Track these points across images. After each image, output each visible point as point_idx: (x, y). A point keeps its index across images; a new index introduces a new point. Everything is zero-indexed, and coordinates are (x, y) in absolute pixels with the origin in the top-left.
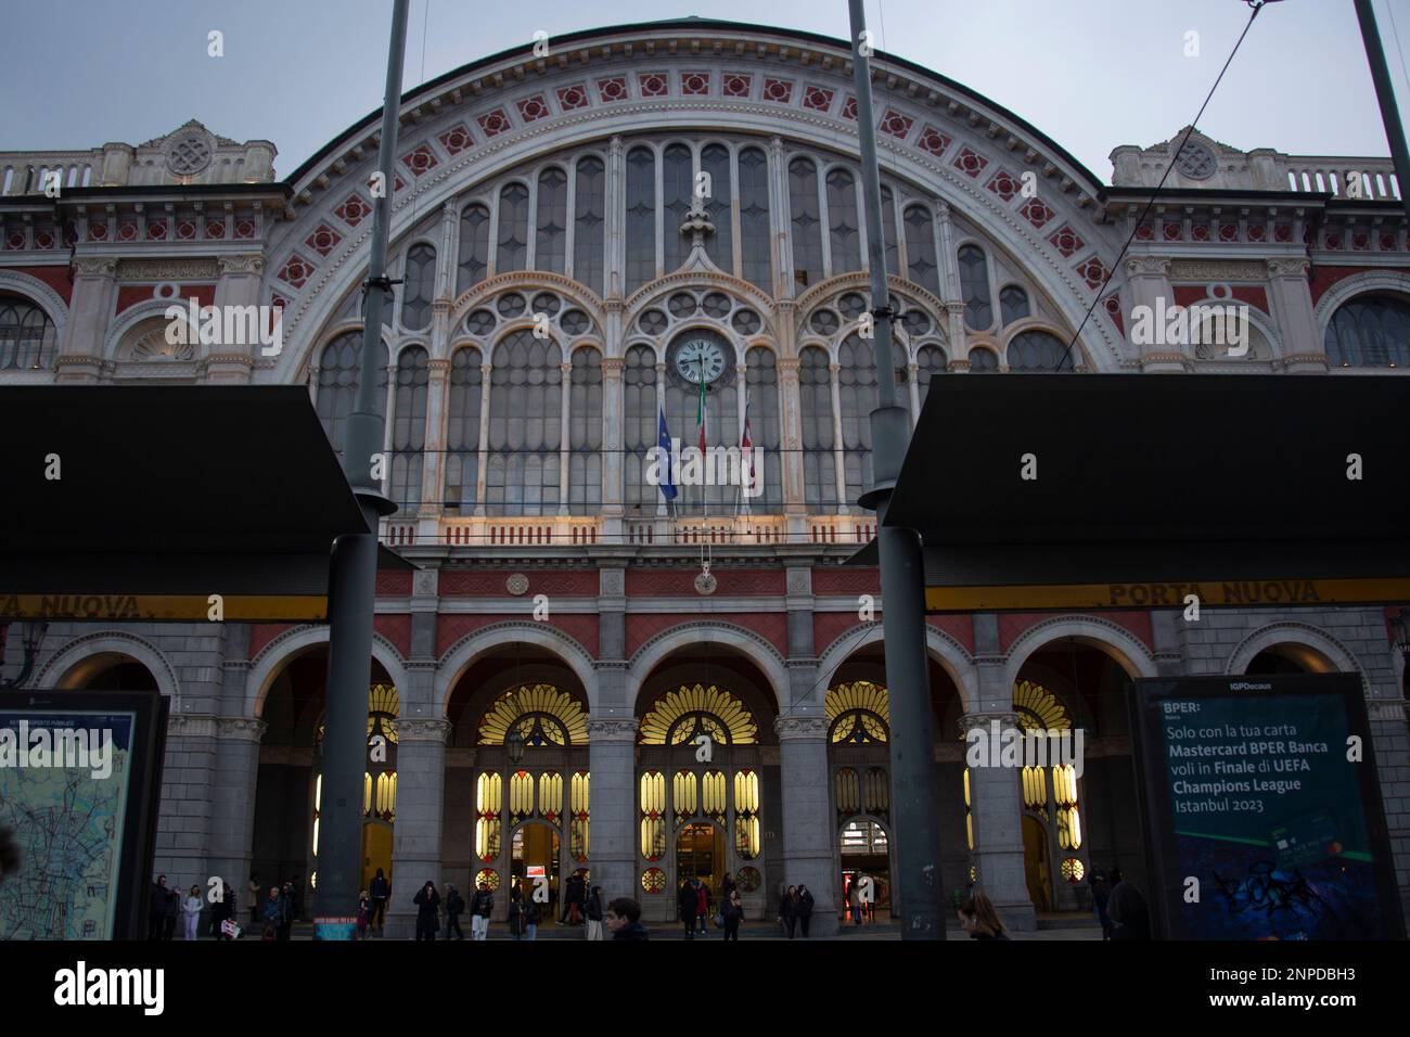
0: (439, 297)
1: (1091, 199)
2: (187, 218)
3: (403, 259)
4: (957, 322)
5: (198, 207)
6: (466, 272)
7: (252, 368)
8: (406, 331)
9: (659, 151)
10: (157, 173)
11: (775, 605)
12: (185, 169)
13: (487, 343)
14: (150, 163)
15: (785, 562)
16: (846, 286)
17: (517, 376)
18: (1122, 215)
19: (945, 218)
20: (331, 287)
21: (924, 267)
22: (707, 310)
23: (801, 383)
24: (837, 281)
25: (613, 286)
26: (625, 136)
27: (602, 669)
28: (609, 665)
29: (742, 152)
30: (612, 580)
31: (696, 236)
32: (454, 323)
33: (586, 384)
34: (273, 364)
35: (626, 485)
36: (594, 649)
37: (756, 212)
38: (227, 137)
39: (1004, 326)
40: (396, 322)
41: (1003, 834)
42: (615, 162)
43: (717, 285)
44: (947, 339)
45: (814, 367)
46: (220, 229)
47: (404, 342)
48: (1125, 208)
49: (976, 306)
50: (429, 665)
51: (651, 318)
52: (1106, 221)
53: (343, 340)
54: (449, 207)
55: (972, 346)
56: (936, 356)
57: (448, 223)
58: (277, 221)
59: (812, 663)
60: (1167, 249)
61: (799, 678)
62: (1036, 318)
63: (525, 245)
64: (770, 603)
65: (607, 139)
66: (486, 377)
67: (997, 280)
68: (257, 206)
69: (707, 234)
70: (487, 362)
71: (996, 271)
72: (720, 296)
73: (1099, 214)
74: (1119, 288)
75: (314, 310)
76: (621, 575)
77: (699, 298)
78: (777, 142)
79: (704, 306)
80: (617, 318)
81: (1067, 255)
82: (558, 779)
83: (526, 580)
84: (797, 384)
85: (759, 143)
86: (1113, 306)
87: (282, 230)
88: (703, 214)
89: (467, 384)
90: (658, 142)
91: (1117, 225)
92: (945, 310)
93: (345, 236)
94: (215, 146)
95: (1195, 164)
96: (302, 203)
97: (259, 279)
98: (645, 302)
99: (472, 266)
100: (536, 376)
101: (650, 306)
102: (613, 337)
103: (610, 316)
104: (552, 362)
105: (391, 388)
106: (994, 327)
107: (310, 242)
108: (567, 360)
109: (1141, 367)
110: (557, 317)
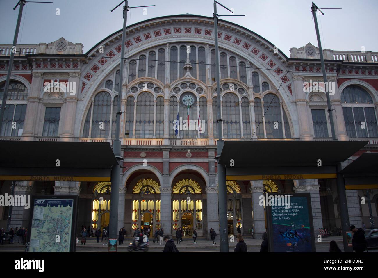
0: (124, 83)
1: (285, 61)
2: (61, 62)
3: (115, 74)
4: (251, 91)
5: (64, 60)
6: (130, 77)
7: (78, 101)
8: (116, 92)
9: (178, 47)
10: (53, 51)
12: (60, 50)
13: (136, 95)
14: (51, 48)
15: (208, 150)
16: (224, 82)
17: (143, 103)
18: (292, 65)
19: (249, 65)
20: (97, 80)
21: (243, 77)
22: (190, 87)
23: (213, 106)
24: (222, 81)
25: (167, 81)
26: (170, 43)
27: (163, 176)
28: (165, 175)
29: (199, 48)
30: (166, 154)
31: (187, 69)
32: (128, 90)
33: (160, 105)
34: (82, 100)
35: (170, 131)
36: (161, 171)
37: (202, 63)
38: (71, 42)
39: (263, 92)
40: (113, 90)
41: (260, 216)
42: (168, 50)
43: (193, 81)
44: (249, 95)
45: (216, 102)
46: (69, 65)
47: (115, 94)
48: (293, 63)
49: (256, 87)
50: (121, 174)
51: (177, 90)
52: (288, 66)
53: (100, 94)
54: (126, 61)
55: (255, 97)
56: (246, 100)
57: (126, 65)
58: (83, 64)
59: (215, 174)
60: (303, 74)
61: (211, 178)
62: (271, 90)
63: (145, 70)
64: (204, 160)
65: (166, 44)
66: (136, 104)
67: (261, 81)
68: (79, 60)
69: (190, 68)
70: (136, 100)
71: (261, 78)
72: (193, 84)
73: (286, 65)
74: (291, 83)
75: (93, 86)
76: (168, 152)
77: (188, 84)
78: (208, 46)
79: (189, 86)
80: (168, 90)
81: (278, 75)
82: (152, 202)
83: (145, 154)
84: (212, 106)
85: (203, 46)
86: (289, 87)
87: (85, 66)
88: (189, 63)
89: (131, 105)
90: (178, 45)
91: (291, 67)
92: (248, 88)
93: (100, 68)
94: (68, 44)
95: (311, 52)
96: (90, 59)
97: (79, 78)
99: (132, 76)
100: (148, 103)
101: (176, 86)
102: (167, 94)
103: (166, 89)
104: (152, 100)
105: (112, 106)
106: (260, 92)
107: (92, 69)
108: (155, 99)
109: (296, 103)
110: (153, 89)
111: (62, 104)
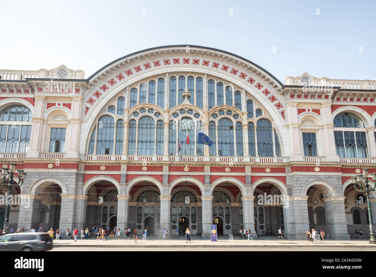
0: (126, 108)
1: (280, 89)
3: (117, 100)
4: (245, 117)
6: (132, 104)
7: (81, 122)
8: (118, 115)
9: (177, 77)
11: (202, 174)
12: (62, 77)
13: (137, 119)
14: (52, 74)
15: (204, 165)
16: (220, 108)
17: (145, 126)
18: (287, 92)
19: (244, 93)
20: (100, 105)
21: (238, 105)
22: (188, 113)
23: (209, 129)
24: (218, 107)
25: (166, 107)
26: (169, 73)
27: (163, 186)
28: (165, 185)
29: (197, 78)
30: (166, 168)
31: (186, 97)
32: (129, 114)
33: (160, 128)
34: (86, 121)
35: (169, 149)
36: (162, 182)
37: (200, 92)
38: (72, 69)
39: (256, 118)
40: (116, 114)
41: (250, 220)
42: (167, 79)
43: (191, 107)
44: (243, 120)
45: (212, 126)
47: (118, 118)
48: (288, 91)
49: (250, 114)
50: (125, 184)
51: (175, 114)
52: (283, 94)
53: (104, 117)
54: (128, 88)
55: (249, 122)
56: (240, 124)
57: (127, 92)
58: (86, 89)
59: (210, 185)
60: (298, 100)
61: (207, 188)
62: (264, 115)
63: (146, 98)
64: (200, 173)
65: (165, 74)
66: (137, 126)
67: (255, 108)
68: (80, 85)
69: (189, 97)
70: (137, 123)
71: (255, 105)
72: (191, 110)
73: (282, 92)
74: (284, 109)
75: (96, 110)
76: (168, 167)
77: (186, 110)
78: (206, 76)
79: (187, 112)
80: (167, 114)
81: (273, 102)
83: (147, 168)
84: (208, 129)
85: (201, 76)
86: (283, 113)
87: (87, 92)
88: (187, 92)
89: (133, 127)
90: (177, 75)
91: (286, 95)
92: (243, 114)
93: (103, 94)
94: (69, 71)
95: (306, 81)
96: (91, 85)
97: (82, 103)
98: (174, 111)
99: (133, 102)
100: (149, 126)
101: (175, 112)
102: (166, 118)
103: (166, 113)
104: (152, 123)
105: (115, 128)
106: (254, 118)
107: (94, 95)
108: (156, 123)
109: (288, 126)
110: (154, 113)
111: (67, 125)
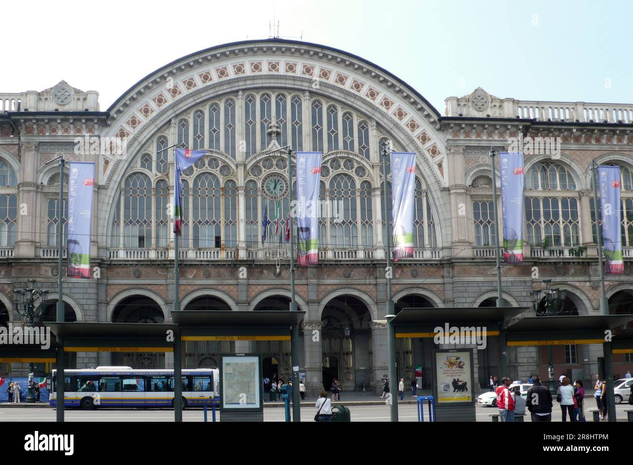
0: (171, 160)
1: (436, 121)
3: (156, 143)
4: (377, 172)
5: (71, 121)
7: (98, 189)
8: (158, 174)
9: (258, 97)
10: (50, 106)
11: (303, 282)
12: (62, 103)
13: (191, 179)
14: (46, 99)
15: (308, 266)
16: (333, 156)
17: (202, 192)
18: (447, 128)
19: (375, 127)
21: (365, 148)
24: (330, 154)
25: (240, 156)
26: (244, 90)
27: (239, 305)
28: (242, 303)
29: (292, 98)
31: (273, 135)
33: (231, 195)
34: (106, 187)
35: (247, 236)
36: (236, 297)
38: (79, 89)
40: (154, 170)
41: (385, 363)
42: (240, 102)
43: (282, 155)
44: (373, 179)
46: (80, 130)
47: (157, 178)
48: (449, 125)
51: (256, 168)
52: (440, 130)
53: (134, 176)
54: (173, 121)
55: (382, 181)
56: (368, 186)
57: (173, 128)
58: (103, 126)
59: (317, 303)
60: (464, 142)
61: (312, 309)
63: (204, 138)
64: (301, 281)
65: (237, 92)
66: (191, 193)
68: (95, 121)
69: (278, 134)
70: (191, 187)
72: (282, 160)
73: (438, 127)
74: (443, 158)
75: (121, 164)
76: (246, 270)
77: (275, 161)
78: (307, 94)
79: (277, 165)
80: (242, 170)
81: (423, 144)
85: (299, 94)
86: (440, 165)
87: (106, 130)
88: (277, 125)
90: (258, 93)
91: (445, 131)
92: (372, 167)
93: (131, 133)
94: (73, 93)
95: (480, 104)
96: (113, 119)
98: (253, 163)
100: (211, 192)
101: (255, 165)
102: (241, 178)
103: (239, 169)
105: (153, 197)
107: (117, 136)
108: (222, 186)
109: (449, 191)
110: (218, 169)
